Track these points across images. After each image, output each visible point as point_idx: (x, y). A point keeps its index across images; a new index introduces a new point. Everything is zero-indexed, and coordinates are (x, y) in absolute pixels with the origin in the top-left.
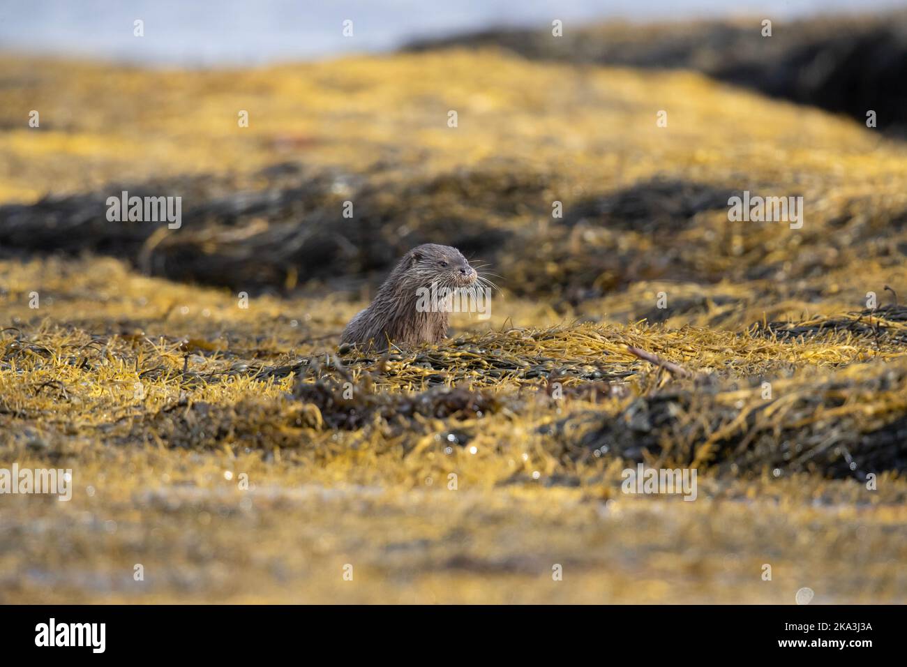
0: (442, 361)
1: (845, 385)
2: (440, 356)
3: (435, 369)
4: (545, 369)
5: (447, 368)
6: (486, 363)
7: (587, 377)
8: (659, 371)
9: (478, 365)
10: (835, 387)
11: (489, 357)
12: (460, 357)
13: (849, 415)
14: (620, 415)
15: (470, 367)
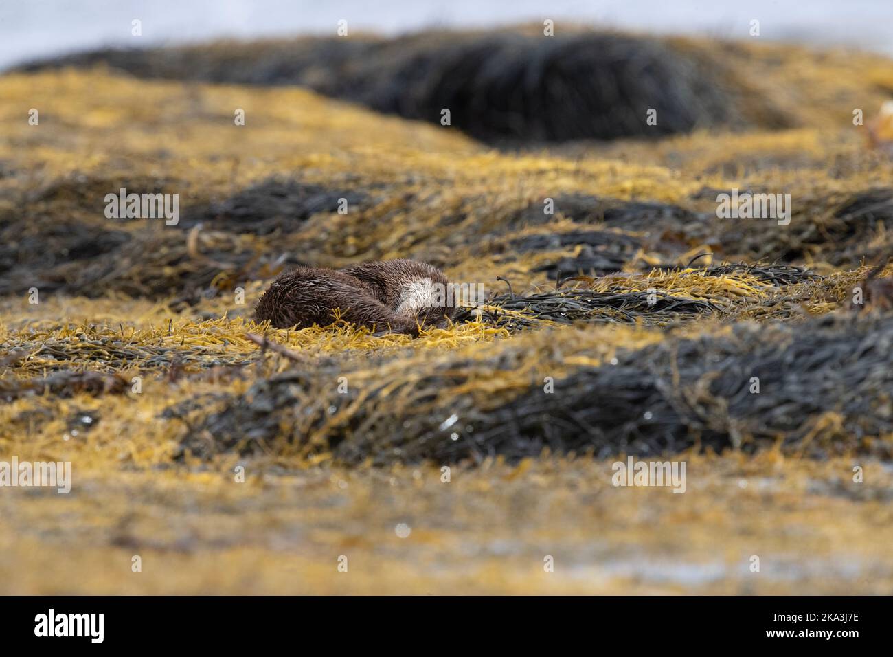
0: (64, 352)
1: (466, 364)
2: (62, 347)
3: (58, 360)
4: (165, 359)
5: (69, 359)
6: (107, 353)
7: (207, 366)
8: (277, 358)
9: (99, 355)
10: (456, 366)
11: (111, 348)
12: (82, 348)
13: (470, 394)
14: (241, 397)
15: (93, 359)
